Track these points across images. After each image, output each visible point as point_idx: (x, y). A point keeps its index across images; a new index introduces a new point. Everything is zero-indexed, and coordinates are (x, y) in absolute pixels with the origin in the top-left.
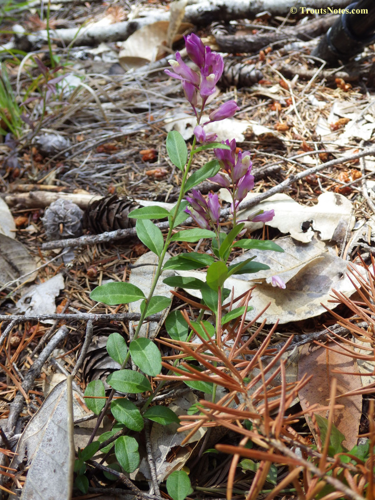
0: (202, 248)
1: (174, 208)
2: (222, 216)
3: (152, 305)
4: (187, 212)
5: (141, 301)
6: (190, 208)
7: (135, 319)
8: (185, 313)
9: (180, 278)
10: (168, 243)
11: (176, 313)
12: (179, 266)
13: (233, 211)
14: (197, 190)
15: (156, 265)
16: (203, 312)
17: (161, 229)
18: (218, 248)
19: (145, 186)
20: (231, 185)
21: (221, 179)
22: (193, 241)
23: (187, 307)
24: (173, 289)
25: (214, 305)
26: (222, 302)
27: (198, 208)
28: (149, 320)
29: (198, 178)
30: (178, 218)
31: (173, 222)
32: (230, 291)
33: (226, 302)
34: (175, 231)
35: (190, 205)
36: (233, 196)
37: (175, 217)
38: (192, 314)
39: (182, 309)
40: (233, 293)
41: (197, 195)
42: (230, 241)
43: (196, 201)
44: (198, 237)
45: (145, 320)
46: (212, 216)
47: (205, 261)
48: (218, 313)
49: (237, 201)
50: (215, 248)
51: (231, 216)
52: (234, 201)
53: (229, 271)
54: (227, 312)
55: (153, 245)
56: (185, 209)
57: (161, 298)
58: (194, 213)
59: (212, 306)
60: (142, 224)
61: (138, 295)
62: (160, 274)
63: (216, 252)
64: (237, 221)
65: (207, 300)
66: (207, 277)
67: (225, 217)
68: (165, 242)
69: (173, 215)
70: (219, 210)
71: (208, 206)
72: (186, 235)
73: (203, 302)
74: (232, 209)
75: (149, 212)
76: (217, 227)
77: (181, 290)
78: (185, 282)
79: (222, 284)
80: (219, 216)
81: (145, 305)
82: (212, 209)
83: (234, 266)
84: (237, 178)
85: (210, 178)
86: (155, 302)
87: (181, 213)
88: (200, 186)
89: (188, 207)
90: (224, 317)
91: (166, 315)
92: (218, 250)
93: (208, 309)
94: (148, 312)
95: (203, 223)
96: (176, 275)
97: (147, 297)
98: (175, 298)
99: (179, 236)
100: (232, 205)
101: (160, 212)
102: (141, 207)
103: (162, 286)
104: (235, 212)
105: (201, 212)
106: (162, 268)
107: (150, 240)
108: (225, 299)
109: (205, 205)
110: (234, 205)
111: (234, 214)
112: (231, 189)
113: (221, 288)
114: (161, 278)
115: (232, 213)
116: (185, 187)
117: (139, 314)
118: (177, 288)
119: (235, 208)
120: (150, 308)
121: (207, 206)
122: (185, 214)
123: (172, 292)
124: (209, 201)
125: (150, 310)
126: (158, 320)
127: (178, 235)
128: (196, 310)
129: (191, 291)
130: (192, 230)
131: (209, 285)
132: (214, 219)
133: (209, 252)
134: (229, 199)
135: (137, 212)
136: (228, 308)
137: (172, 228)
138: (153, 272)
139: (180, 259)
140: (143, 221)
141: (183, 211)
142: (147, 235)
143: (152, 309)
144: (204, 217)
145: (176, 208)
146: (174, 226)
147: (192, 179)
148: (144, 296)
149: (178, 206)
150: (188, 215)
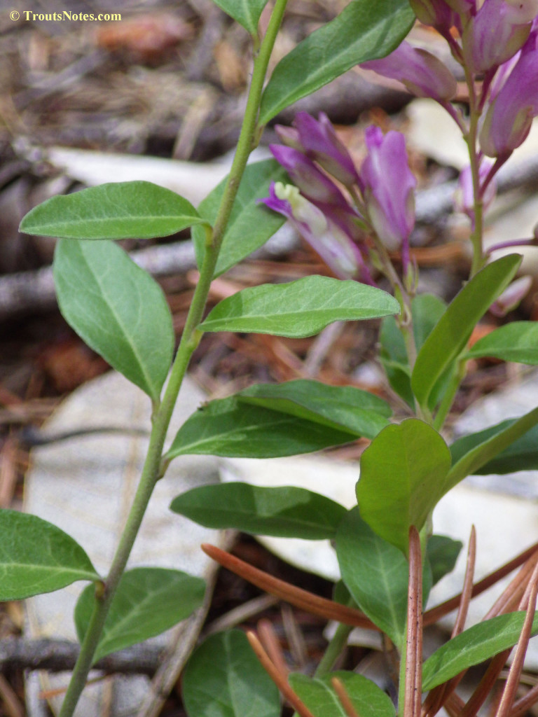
0: (340, 361)
1: (218, 190)
2: (422, 223)
3: (125, 607)
4: (275, 209)
5: (77, 588)
6: (285, 191)
7: (55, 664)
8: (264, 640)
9: (245, 491)
10: (190, 342)
11: (226, 640)
12: (241, 438)
13: (470, 202)
14: (315, 114)
15: (140, 433)
16: (343, 636)
17: (161, 277)
18: (404, 360)
19: (93, 93)
20: (462, 90)
21: (418, 68)
22: (299, 331)
23: (272, 614)
24: (214, 537)
25: (391, 606)
26: (424, 595)
27: (320, 192)
28: (109, 669)
29: (318, 61)
30: (233, 231)
31: (213, 249)
32: (458, 546)
33: (443, 591)
34: (221, 288)
35: (288, 179)
36: (470, 139)
37: (223, 230)
38: (298, 643)
39: (251, 623)
40: (473, 554)
41: (316, 136)
42: (457, 332)
43: (309, 158)
44: (320, 314)
45: (96, 667)
46: (379, 223)
47: (350, 419)
48: (406, 640)
49: (488, 161)
50: (394, 364)
51: (460, 222)
52: (476, 159)
53: (454, 460)
54: (445, 635)
55: (126, 349)
56: (262, 194)
57: (162, 575)
58: (306, 210)
59: (381, 612)
60: (82, 261)
61: (66, 563)
62: (157, 471)
63: (399, 380)
64: (488, 243)
65: (359, 586)
66: (359, 488)
67: (434, 229)
68: (178, 336)
69: (215, 223)
70: (409, 197)
71: (361, 181)
72: (268, 309)
73: (346, 595)
74: (465, 194)
75: (110, 210)
76: (400, 271)
77: (247, 546)
78: (264, 511)
79: (424, 515)
80: (410, 223)
81: (94, 606)
82: (380, 192)
83: (475, 439)
84: (487, 64)
85: (371, 63)
86: (140, 595)
87: (248, 212)
88: (329, 92)
89: (278, 186)
90: (432, 659)
91: (184, 649)
92: (409, 369)
93: (364, 623)
94: (109, 635)
95: (344, 255)
96: (228, 478)
97: (103, 569)
98: (223, 577)
99: (239, 311)
100: (468, 178)
101: (156, 209)
102: (75, 185)
103: (166, 523)
104: (480, 206)
105: (334, 208)
106: (167, 447)
107: (115, 326)
108: (437, 578)
109: (350, 177)
110: (476, 175)
111: (475, 214)
112: (463, 108)
113: (422, 535)
114: (165, 492)
115: (467, 211)
116: (264, 100)
117: (67, 643)
118: (232, 532)
119: (480, 191)
120: (116, 620)
121: (358, 180)
122: (261, 215)
123: (210, 551)
124: (367, 162)
125: (118, 627)
126: (148, 670)
127: (237, 304)
128: (314, 628)
129: (290, 548)
130: (296, 284)
131: (372, 522)
132: (388, 236)
133: (370, 376)
134: (455, 150)
135: (59, 210)
136: (452, 618)
137: (209, 277)
138: (129, 464)
139: (244, 412)
140: (86, 247)
141: (254, 203)
142: (103, 305)
143: (125, 621)
144: (346, 229)
145: (227, 190)
146: (220, 267)
147: (294, 68)
148: (90, 567)
149: (235, 183)
150: (276, 221)
